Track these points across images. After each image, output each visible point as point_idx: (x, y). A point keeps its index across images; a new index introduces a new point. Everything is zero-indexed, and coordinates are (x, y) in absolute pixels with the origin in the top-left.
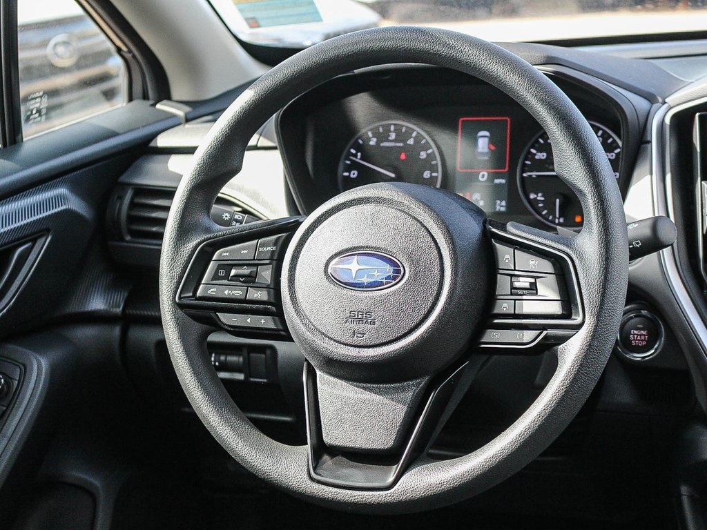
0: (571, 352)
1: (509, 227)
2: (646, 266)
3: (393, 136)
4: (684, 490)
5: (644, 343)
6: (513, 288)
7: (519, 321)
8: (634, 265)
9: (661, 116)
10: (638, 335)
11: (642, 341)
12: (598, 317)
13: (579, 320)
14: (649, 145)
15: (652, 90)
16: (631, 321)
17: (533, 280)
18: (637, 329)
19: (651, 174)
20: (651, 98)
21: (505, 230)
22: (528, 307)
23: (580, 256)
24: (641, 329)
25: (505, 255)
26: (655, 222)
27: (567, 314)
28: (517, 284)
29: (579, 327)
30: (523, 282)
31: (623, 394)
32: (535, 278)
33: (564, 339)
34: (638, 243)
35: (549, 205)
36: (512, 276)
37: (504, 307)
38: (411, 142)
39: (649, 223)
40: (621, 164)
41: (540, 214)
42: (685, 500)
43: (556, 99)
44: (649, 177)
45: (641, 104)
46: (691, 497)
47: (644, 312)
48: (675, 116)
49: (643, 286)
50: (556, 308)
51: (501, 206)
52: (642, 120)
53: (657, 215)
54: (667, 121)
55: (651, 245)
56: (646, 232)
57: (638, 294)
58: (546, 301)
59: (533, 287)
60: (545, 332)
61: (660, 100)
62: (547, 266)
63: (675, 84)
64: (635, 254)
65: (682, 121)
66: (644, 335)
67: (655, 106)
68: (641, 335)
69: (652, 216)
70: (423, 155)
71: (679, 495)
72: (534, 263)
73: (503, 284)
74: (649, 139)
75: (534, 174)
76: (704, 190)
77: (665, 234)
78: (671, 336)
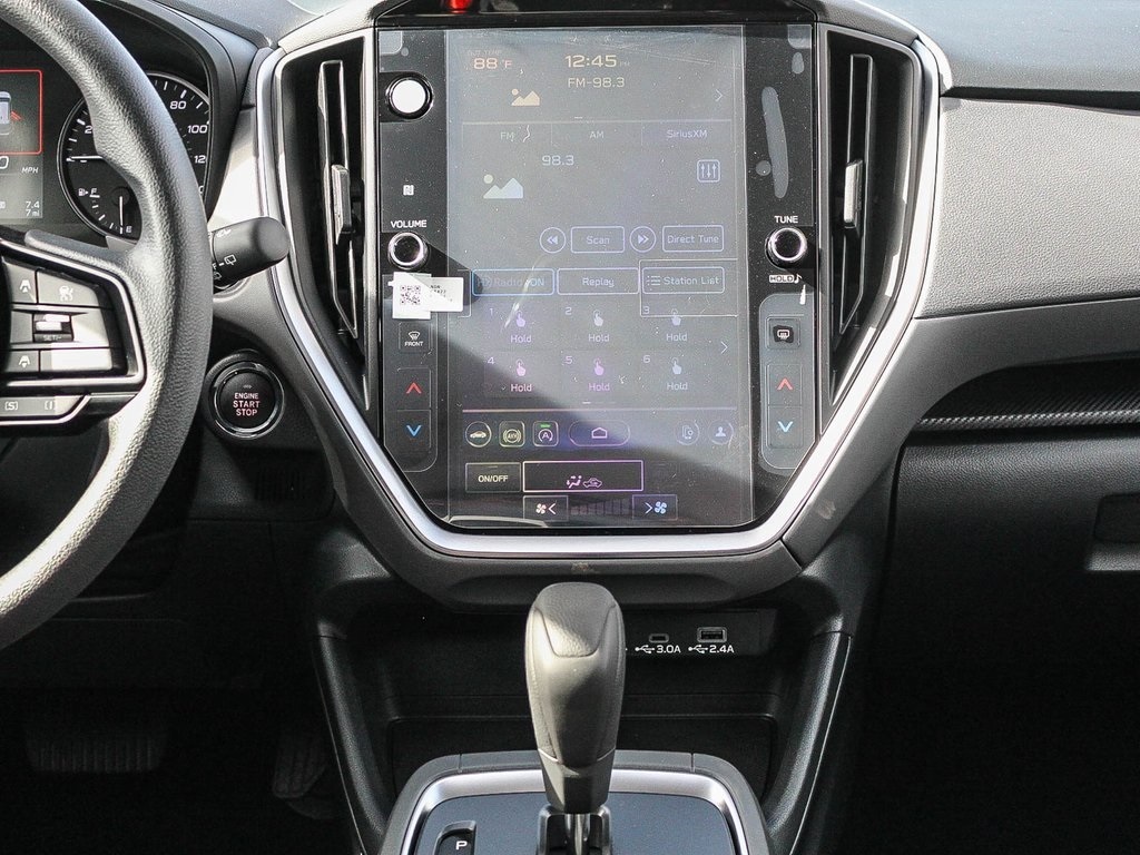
0: (127, 429)
1: (29, 239)
2: (249, 294)
4: (324, 629)
5: (254, 412)
6: (36, 332)
7: (46, 383)
8: (232, 294)
9: (269, 67)
10: (246, 402)
11: (252, 408)
12: (168, 370)
13: (136, 378)
14: (254, 111)
15: (258, 28)
16: (235, 378)
17: (66, 319)
18: (243, 391)
19: (257, 154)
20: (256, 39)
21: (23, 243)
22: (59, 359)
23: (137, 279)
24: (249, 391)
25: (23, 281)
26: (257, 227)
27: (121, 367)
28: (41, 326)
29: (138, 387)
30: (52, 323)
31: (226, 490)
32: (70, 314)
33: (116, 407)
34: (231, 259)
35: (108, 204)
36: (34, 313)
37: (24, 362)
39: (246, 228)
40: (211, 145)
41: (96, 222)
42: (326, 644)
43: (94, 36)
44: (253, 158)
45: (239, 47)
46: (334, 639)
47: (258, 366)
48: (290, 67)
49: (237, 320)
50: (104, 360)
51: (34, 209)
52: (240, 73)
53: (266, 215)
54: (279, 74)
55: (253, 261)
56: (243, 240)
57: (229, 336)
58: (88, 349)
59: (67, 329)
60: (87, 399)
61: (270, 43)
62: (87, 296)
63: (293, 17)
64: (228, 275)
65: (301, 74)
66: (254, 400)
67: (261, 51)
68: (248, 400)
69: (258, 216)
71: (317, 637)
72: (67, 292)
73: (21, 327)
74: (252, 101)
75: (81, 158)
76: (334, 178)
77: (271, 244)
78: (295, 401)
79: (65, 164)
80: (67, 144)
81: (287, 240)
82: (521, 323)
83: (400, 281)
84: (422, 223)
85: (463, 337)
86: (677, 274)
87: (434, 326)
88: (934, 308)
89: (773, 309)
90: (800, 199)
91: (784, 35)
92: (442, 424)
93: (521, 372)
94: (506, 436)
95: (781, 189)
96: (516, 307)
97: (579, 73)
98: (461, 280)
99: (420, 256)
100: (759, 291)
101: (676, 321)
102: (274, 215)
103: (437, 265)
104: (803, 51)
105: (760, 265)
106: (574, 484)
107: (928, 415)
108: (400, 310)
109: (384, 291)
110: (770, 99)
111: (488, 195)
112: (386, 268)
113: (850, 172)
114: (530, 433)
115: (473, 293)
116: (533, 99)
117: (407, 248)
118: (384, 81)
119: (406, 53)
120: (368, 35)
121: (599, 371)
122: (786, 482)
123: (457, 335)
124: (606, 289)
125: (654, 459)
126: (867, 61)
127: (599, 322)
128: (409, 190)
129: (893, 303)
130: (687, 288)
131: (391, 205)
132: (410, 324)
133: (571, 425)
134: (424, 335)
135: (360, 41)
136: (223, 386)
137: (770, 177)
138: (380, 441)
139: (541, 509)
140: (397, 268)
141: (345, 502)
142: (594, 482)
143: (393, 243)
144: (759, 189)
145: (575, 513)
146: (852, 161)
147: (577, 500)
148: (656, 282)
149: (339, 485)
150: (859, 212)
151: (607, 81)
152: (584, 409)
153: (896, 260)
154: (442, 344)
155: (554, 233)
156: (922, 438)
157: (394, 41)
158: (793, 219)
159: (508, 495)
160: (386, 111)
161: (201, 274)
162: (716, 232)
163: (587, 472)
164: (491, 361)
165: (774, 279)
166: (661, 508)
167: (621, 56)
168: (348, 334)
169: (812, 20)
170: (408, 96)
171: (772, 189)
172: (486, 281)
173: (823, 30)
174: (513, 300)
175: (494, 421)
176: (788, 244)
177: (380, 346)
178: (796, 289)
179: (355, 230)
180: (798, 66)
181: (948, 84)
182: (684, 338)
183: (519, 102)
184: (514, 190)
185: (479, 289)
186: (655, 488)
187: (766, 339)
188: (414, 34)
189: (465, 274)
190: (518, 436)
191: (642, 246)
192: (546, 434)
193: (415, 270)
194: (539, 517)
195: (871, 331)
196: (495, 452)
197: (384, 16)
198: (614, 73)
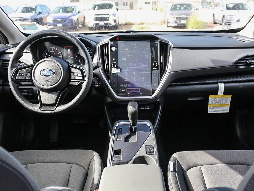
0: (84, 85)
1: (73, 65)
2: (97, 71)
3: (52, 50)
4: (105, 107)
5: (97, 84)
6: (74, 75)
7: (75, 81)
8: (95, 71)
9: (98, 46)
10: (96, 82)
12: (88, 79)
13: (85, 80)
15: (97, 42)
17: (77, 73)
20: (97, 43)
21: (72, 65)
22: (77, 78)
23: (85, 69)
25: (72, 69)
26: (98, 63)
27: (83, 79)
28: (74, 74)
29: (85, 81)
30: (76, 74)
31: (94, 92)
32: (78, 73)
33: (83, 83)
34: (95, 67)
35: (81, 61)
36: (74, 73)
37: (73, 78)
38: (56, 51)
39: (97, 63)
40: (92, 54)
41: (79, 63)
42: (105, 109)
43: (80, 42)
44: (97, 56)
45: (95, 44)
46: (106, 108)
47: (98, 79)
48: (101, 46)
49: (96, 74)
50: (81, 78)
51: (73, 62)
52: (95, 47)
54: (99, 47)
55: (97, 67)
56: (96, 65)
57: (95, 75)
58: (80, 77)
59: (77, 74)
60: (80, 82)
62: (79, 71)
63: (101, 41)
64: (95, 69)
65: (102, 46)
67: (97, 44)
69: (97, 62)
70: (58, 53)
71: (104, 108)
72: (77, 70)
73: (72, 74)
74: (96, 50)
75: (78, 56)
76: (106, 58)
77: (99, 65)
78: (102, 82)
79: (76, 57)
80: (76, 55)
81: (101, 64)
82: (126, 74)
83: (113, 69)
84: (115, 63)
85: (120, 75)
86: (143, 68)
87: (117, 74)
88: (171, 71)
89: (153, 72)
90: (156, 60)
91: (155, 42)
92: (118, 85)
93: (126, 79)
94: (125, 86)
95: (154, 58)
96: (126, 72)
97: (132, 46)
98: (120, 69)
99: (115, 66)
100: (152, 70)
101: (143, 73)
102: (99, 62)
103: (117, 67)
104: (157, 43)
105: (152, 67)
106: (132, 91)
107: (171, 83)
108: (113, 72)
109: (111, 70)
110: (153, 49)
111: (123, 60)
112: (112, 68)
113: (162, 57)
114: (127, 86)
115: (121, 70)
116: (127, 49)
117: (114, 66)
118: (111, 47)
119: (113, 44)
120: (109, 42)
121: (135, 79)
122: (155, 90)
123: (119, 75)
124: (136, 70)
125: (140, 88)
126: (164, 44)
127: (135, 73)
128: (114, 59)
129: (167, 71)
130: (144, 69)
131: (112, 61)
132: (114, 74)
133: (132, 85)
134: (116, 75)
135: (108, 43)
136: (94, 81)
137: (153, 57)
138: (111, 86)
139: (129, 94)
140: (113, 68)
141: (107, 93)
142: (134, 91)
143: (112, 65)
144: (152, 59)
145: (132, 94)
146: (162, 55)
147: (133, 93)
148: (141, 69)
149: (107, 92)
150: (163, 61)
151: (135, 47)
152: (133, 83)
153: (167, 66)
154: (118, 76)
155: (130, 64)
156: (170, 86)
157: (112, 43)
158: (156, 62)
159: (125, 92)
160: (111, 50)
161: (92, 68)
162: (147, 63)
163: (134, 90)
164: (123, 78)
165: (154, 68)
166: (142, 93)
167: (137, 44)
168: (108, 75)
169: (158, 40)
170: (114, 49)
171: (153, 58)
172: (123, 69)
173: (159, 41)
174: (125, 71)
175: (123, 84)
176: (155, 64)
177: (111, 76)
178: (156, 69)
179: (108, 64)
180: (156, 45)
181: (173, 47)
182: (144, 75)
183: (126, 49)
184: (125, 59)
185: (122, 70)
186: (141, 91)
187: (153, 75)
188: (114, 42)
189: (120, 68)
190: (126, 86)
191: (139, 65)
192: (129, 86)
193: (114, 68)
194: (128, 95)
195: (164, 74)
196: (124, 88)
197: (111, 40)
198: (136, 46)
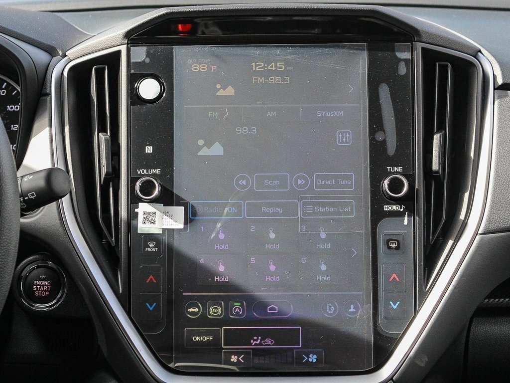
2: (44, 217)
5: (47, 293)
8: (33, 217)
9: (60, 69)
10: (41, 286)
11: (45, 291)
14: (49, 98)
15: (53, 43)
16: (34, 272)
18: (40, 280)
19: (51, 126)
20: (51, 51)
24: (43, 280)
26: (50, 174)
34: (33, 195)
39: (43, 174)
44: (47, 129)
45: (40, 56)
47: (50, 263)
48: (72, 69)
52: (41, 75)
53: (56, 166)
54: (66, 74)
55: (47, 196)
56: (41, 183)
61: (60, 53)
63: (76, 36)
64: (31, 204)
65: (80, 73)
66: (47, 286)
67: (54, 59)
68: (43, 286)
69: (49, 166)
74: (48, 91)
76: (101, 140)
77: (59, 184)
78: (73, 286)
82: (222, 236)
83: (143, 208)
84: (157, 171)
85: (185, 246)
86: (324, 205)
87: (164, 239)
88: (490, 228)
89: (387, 228)
90: (403, 156)
91: (393, 50)
92: (170, 302)
93: (221, 268)
94: (212, 310)
95: (391, 148)
96: (219, 225)
97: (260, 74)
98: (181, 209)
99: (156, 192)
100: (377, 215)
101: (323, 235)
102: (62, 167)
103: (168, 198)
104: (406, 60)
105: (377, 199)
106: (255, 342)
107: (489, 297)
108: (143, 227)
109: (132, 216)
110: (384, 92)
111: (200, 154)
112: (134, 200)
113: (436, 138)
114: (227, 309)
115: (190, 217)
116: (230, 91)
117: (147, 188)
118: (134, 79)
119: (148, 61)
120: (123, 49)
121: (272, 268)
122: (394, 342)
123: (178, 243)
124: (277, 214)
125: (308, 325)
126: (447, 67)
127: (272, 236)
128: (149, 149)
129: (465, 224)
130: (330, 214)
131: (138, 159)
132: (150, 237)
133: (252, 303)
134: (158, 243)
135: (119, 52)
136: (27, 277)
137: (384, 142)
138: (128, 312)
139: (234, 359)
140: (142, 201)
141: (105, 354)
142: (268, 341)
143: (138, 184)
144: (377, 151)
145: (256, 361)
146: (438, 132)
147: (257, 353)
148: (310, 209)
150: (442, 164)
151: (277, 80)
152: (262, 293)
153: (466, 196)
154: (170, 248)
155: (243, 178)
156: (484, 312)
157: (140, 53)
158: (399, 169)
159: (212, 350)
160: (135, 98)
161: (13, 204)
162: (348, 178)
163: (264, 334)
164: (202, 261)
165: (387, 208)
166: (313, 358)
167: (287, 64)
168: (109, 243)
169: (412, 41)
170: (149, 89)
171: (385, 149)
172: (200, 209)
173: (419, 46)
174: (217, 221)
175: (204, 301)
176: (396, 185)
177: (129, 250)
178: (400, 215)
179: (114, 175)
180: (403, 70)
181: (500, 81)
182: (329, 246)
183: (221, 93)
184: (217, 150)
185: (194, 214)
186: (309, 346)
187: (381, 246)
188: (153, 49)
189: (186, 205)
190: (219, 310)
191: (301, 186)
192: (237, 308)
193: (151, 202)
194: (233, 364)
195: (451, 242)
196: (204, 321)
197: (134, 37)
198: (282, 74)
